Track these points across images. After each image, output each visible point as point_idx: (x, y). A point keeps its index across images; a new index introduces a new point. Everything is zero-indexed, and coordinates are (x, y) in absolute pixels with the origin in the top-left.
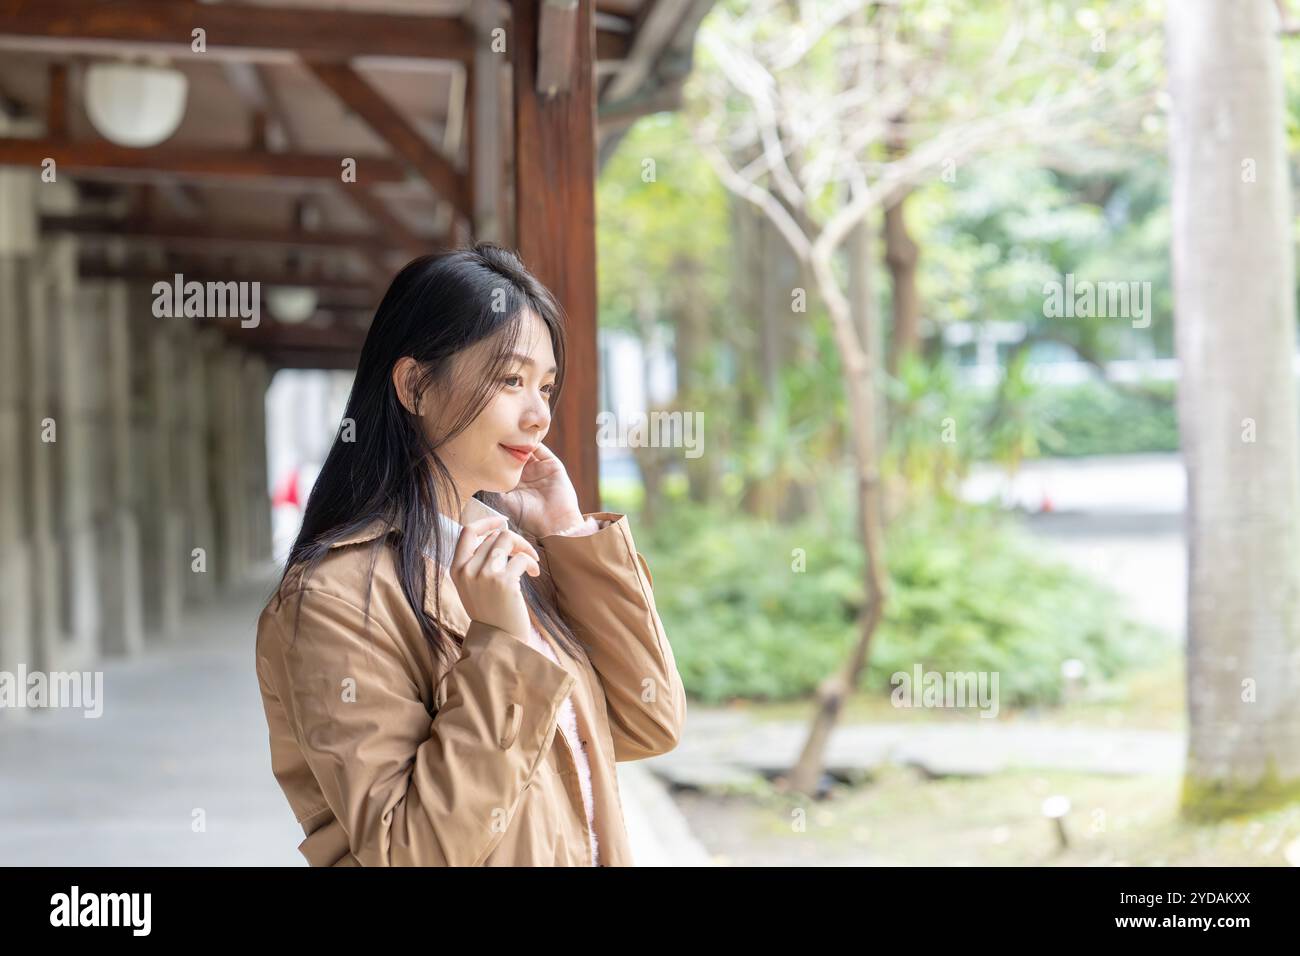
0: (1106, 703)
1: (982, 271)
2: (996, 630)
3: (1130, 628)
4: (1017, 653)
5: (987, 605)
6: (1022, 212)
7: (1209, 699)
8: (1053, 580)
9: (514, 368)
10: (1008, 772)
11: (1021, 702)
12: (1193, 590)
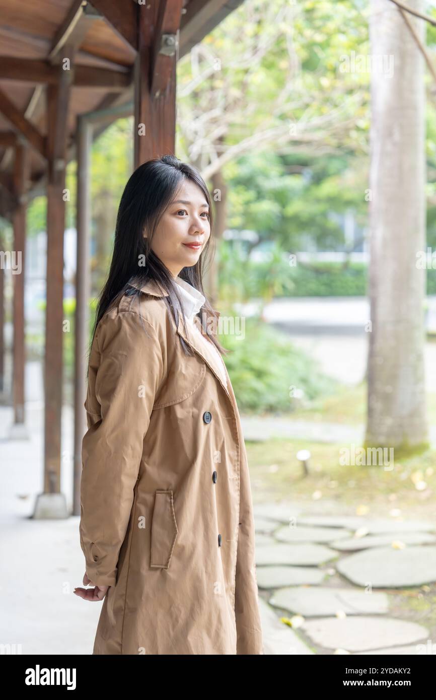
0: (314, 411)
1: (248, 203)
2: (260, 374)
3: (320, 376)
4: (269, 386)
5: (256, 363)
6: (266, 176)
7: (378, 406)
8: (285, 352)
9: (183, 207)
10: (273, 441)
11: (271, 409)
12: (372, 355)
